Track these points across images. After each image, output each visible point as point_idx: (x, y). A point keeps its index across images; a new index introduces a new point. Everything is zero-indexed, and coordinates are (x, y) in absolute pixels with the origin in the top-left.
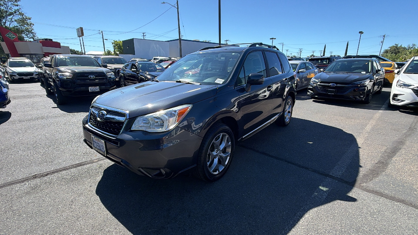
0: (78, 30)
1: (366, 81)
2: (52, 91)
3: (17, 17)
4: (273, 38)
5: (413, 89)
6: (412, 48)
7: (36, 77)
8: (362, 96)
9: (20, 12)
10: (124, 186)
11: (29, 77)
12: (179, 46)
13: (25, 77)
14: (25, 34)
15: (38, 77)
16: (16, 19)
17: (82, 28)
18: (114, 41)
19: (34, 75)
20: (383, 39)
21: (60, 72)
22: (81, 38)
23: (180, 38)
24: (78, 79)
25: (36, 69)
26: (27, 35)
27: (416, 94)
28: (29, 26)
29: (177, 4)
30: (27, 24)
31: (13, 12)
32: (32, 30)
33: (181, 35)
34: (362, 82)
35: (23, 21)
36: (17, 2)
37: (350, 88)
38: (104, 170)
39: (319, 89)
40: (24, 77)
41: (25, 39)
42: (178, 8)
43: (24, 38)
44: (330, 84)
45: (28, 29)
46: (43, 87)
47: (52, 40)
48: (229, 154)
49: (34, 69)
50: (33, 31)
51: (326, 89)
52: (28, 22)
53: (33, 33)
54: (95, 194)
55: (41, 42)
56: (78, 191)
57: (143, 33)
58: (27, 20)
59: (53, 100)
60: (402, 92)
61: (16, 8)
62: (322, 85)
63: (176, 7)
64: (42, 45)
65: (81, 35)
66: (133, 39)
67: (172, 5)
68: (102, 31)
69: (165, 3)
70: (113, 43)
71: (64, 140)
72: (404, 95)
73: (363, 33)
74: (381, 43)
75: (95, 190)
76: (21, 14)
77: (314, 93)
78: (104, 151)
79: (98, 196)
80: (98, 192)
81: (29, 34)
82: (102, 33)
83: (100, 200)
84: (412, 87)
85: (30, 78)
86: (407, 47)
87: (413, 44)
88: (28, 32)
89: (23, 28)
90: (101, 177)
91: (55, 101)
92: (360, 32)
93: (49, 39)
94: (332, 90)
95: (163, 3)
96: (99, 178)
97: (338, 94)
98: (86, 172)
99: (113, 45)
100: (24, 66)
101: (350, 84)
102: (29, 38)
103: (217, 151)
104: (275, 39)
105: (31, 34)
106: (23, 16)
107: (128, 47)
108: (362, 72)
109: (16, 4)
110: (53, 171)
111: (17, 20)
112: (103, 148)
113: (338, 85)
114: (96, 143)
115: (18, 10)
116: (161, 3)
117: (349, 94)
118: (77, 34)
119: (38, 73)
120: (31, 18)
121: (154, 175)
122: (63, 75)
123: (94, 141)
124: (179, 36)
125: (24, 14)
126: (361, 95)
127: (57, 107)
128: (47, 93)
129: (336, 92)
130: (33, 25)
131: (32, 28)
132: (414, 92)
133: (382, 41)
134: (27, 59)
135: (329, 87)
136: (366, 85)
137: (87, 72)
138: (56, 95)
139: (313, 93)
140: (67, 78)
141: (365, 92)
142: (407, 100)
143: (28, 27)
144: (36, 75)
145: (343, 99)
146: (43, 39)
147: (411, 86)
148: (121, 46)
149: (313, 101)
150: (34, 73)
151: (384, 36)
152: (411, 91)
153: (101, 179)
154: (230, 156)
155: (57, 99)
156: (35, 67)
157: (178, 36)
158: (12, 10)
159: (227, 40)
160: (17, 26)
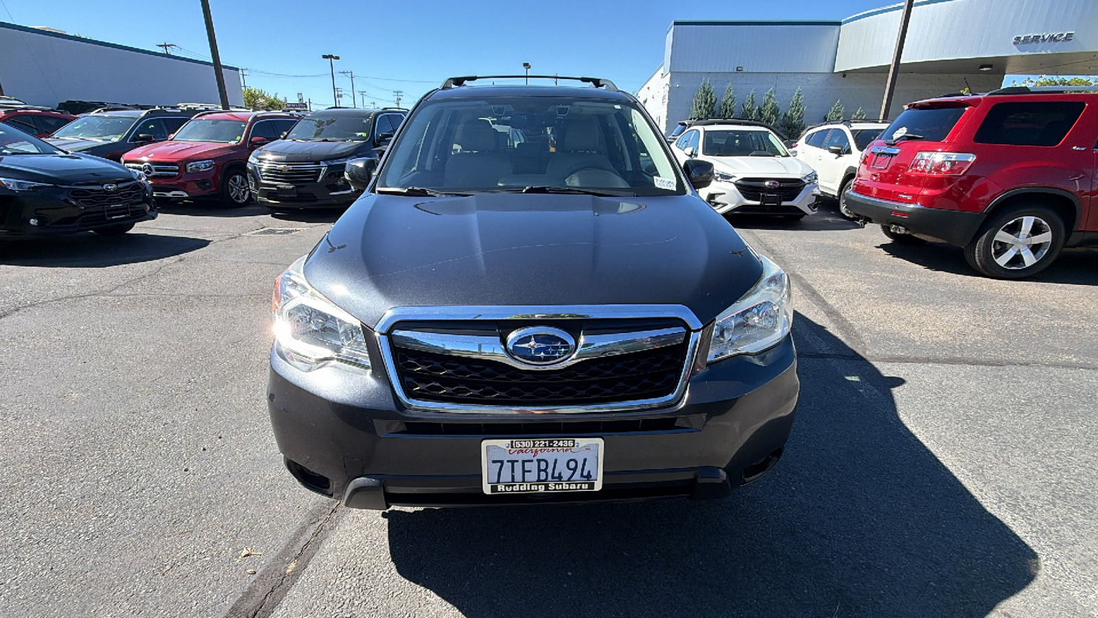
4: (331, 57)
5: (736, 184)
27: (741, 193)
60: (723, 189)
72: (724, 194)
78: (588, 476)
84: (733, 180)
104: (337, 58)
112: (574, 469)
114: (518, 463)
123: (497, 462)
132: (739, 189)
142: (731, 203)
147: (731, 177)
152: (734, 187)
159: (169, 46)
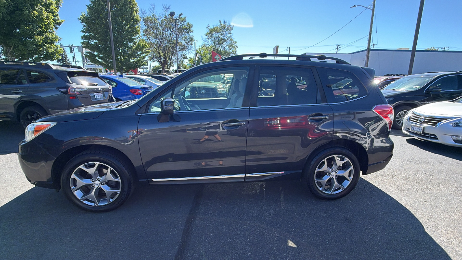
12: (365, 59)
23: (369, 48)
29: (373, 4)
42: (373, 10)
48: (119, 191)
57: (337, 46)
63: (370, 9)
67: (365, 7)
69: (356, 6)
82: (289, 50)
103: (93, 181)
109: (230, 32)
154: (119, 195)
157: (367, 46)
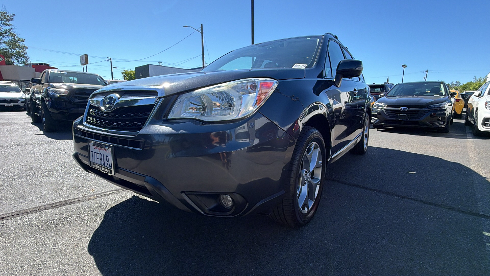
0: (81, 57)
1: (445, 104)
2: (38, 115)
3: (6, 39)
6: (456, 85)
7: (22, 104)
8: (442, 123)
9: (12, 33)
10: (143, 237)
11: (12, 105)
13: (8, 104)
14: (15, 58)
15: (24, 104)
16: (5, 41)
17: (87, 55)
18: (125, 70)
19: (19, 102)
20: (426, 75)
21: (52, 88)
22: (85, 66)
23: (204, 66)
24: (76, 98)
25: (23, 94)
26: (17, 60)
28: (21, 49)
29: (201, 28)
30: (19, 47)
31: (3, 33)
32: (25, 53)
33: (205, 63)
34: (440, 105)
35: (14, 43)
36: (9, 21)
37: (427, 112)
38: (105, 211)
39: (386, 115)
40: (6, 105)
41: (14, 64)
42: (202, 33)
43: (14, 62)
44: (400, 108)
45: (19, 53)
46: (29, 116)
47: (48, 64)
48: (319, 182)
49: (20, 95)
50: (25, 55)
51: (395, 115)
52: (21, 44)
53: (26, 57)
54: (87, 252)
55: (34, 67)
56: (55, 247)
57: (160, 63)
58: (19, 41)
59: (39, 128)
61: (8, 28)
62: (391, 110)
63: (199, 32)
64: (35, 71)
65: (85, 63)
66: (148, 65)
67: (195, 29)
68: (111, 58)
69: (187, 27)
70: (122, 74)
71: (44, 170)
73: (406, 67)
74: (425, 78)
75: (87, 245)
76: (13, 35)
77: (379, 120)
78: (111, 166)
79: (92, 257)
80: (93, 249)
81: (20, 58)
82: (110, 60)
83: (95, 263)
85: (14, 105)
86: (451, 84)
87: (456, 81)
88: (20, 56)
89: (13, 51)
90: (100, 222)
91: (41, 129)
92: (403, 66)
93: (44, 64)
94: (403, 115)
95: (185, 27)
96: (96, 224)
97: (411, 120)
98: (73, 214)
99: (123, 75)
100: (8, 92)
101: (426, 107)
102: (20, 63)
103: (306, 173)
105: (23, 59)
106: (14, 37)
107: (141, 74)
108: (435, 95)
109: (8, 23)
110: (14, 214)
111: (7, 42)
112: (108, 161)
113: (411, 109)
114: (96, 154)
115: (9, 31)
116: (183, 27)
117: (425, 119)
118: (81, 62)
119: (25, 100)
120: (25, 40)
121: (210, 210)
122: (56, 91)
123: (92, 151)
124: (202, 64)
125: (16, 35)
126: (441, 121)
127: (43, 134)
128: (32, 120)
129: (408, 118)
130: (27, 48)
131: (26, 51)
133: (425, 77)
134: (13, 83)
135: (400, 112)
136: (445, 108)
137: (89, 88)
138: (44, 119)
139: (377, 120)
140: (60, 96)
141: (446, 116)
143: (20, 51)
144: (22, 102)
145: (418, 126)
146: (37, 64)
148: (132, 76)
149: (378, 130)
150: (19, 100)
151: (427, 71)
153: (99, 225)
154: (320, 185)
155: (45, 125)
156: (22, 93)
158: (2, 31)
160: (6, 49)
